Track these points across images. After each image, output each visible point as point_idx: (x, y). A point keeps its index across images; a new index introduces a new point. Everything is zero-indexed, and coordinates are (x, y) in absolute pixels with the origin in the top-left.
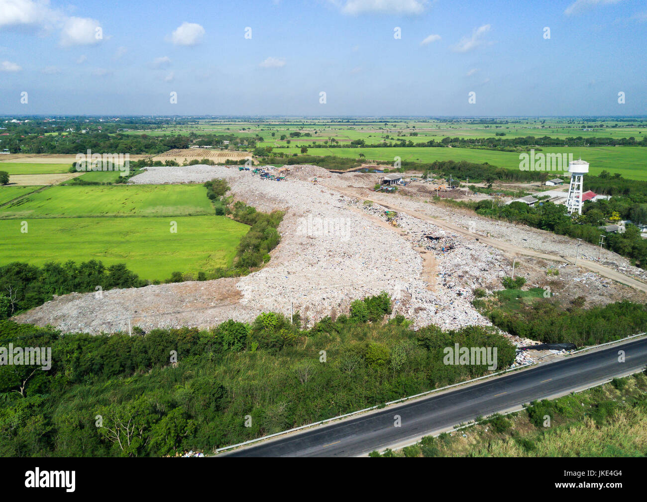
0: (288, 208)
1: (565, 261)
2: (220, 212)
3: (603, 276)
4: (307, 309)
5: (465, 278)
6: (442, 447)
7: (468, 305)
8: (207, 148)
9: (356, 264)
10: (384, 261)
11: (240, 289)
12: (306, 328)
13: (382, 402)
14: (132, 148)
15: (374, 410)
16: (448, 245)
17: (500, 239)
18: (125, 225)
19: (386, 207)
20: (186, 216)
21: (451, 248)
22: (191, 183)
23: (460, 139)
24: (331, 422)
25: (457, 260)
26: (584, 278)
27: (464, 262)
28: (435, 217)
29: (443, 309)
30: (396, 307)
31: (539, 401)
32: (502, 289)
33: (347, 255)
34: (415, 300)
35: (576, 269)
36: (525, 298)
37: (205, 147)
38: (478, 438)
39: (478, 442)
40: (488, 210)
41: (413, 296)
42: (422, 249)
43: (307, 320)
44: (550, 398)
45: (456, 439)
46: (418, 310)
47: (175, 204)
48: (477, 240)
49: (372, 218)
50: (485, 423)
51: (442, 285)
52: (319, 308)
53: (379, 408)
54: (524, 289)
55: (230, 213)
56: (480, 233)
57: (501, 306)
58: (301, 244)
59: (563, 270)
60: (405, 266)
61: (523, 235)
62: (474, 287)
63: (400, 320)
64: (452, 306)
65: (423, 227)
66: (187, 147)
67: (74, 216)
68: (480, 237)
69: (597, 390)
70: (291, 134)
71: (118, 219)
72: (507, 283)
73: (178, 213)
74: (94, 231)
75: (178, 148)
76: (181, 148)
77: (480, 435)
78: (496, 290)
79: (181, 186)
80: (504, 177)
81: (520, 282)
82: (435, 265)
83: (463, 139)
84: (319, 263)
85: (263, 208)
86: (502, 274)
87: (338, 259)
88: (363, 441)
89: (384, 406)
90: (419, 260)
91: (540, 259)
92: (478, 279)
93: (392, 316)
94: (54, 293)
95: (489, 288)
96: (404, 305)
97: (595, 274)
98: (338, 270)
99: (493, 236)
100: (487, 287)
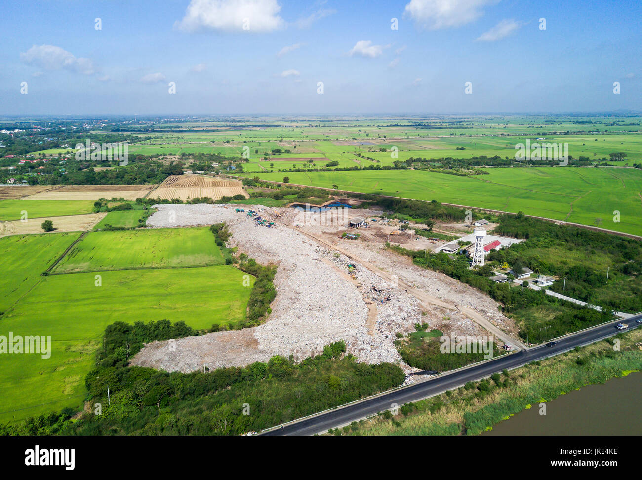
0: (279, 262)
1: (456, 309)
2: (228, 262)
3: (474, 322)
4: (297, 351)
5: (391, 326)
6: (360, 426)
7: (391, 344)
8: (199, 173)
9: (326, 315)
10: (344, 312)
11: (257, 338)
12: (297, 363)
13: (336, 406)
14: (136, 179)
15: (331, 410)
16: (386, 296)
17: (422, 290)
18: (161, 276)
19: (350, 257)
20: (204, 266)
21: (388, 299)
22: (199, 226)
23: (423, 159)
24: (312, 416)
25: (390, 311)
26: (464, 323)
27: (393, 312)
28: (382, 269)
29: (375, 349)
30: (348, 348)
31: (408, 403)
32: (414, 331)
33: (321, 308)
34: (360, 342)
35: (461, 316)
36: (425, 338)
37: (198, 172)
38: (377, 421)
39: (377, 423)
40: (422, 260)
41: (359, 340)
42: (369, 301)
43: (297, 358)
44: (413, 402)
45: (367, 422)
46: (360, 350)
47: (193, 252)
48: (407, 291)
49: (339, 271)
50: (381, 415)
51: (377, 331)
52: (304, 351)
53: (334, 409)
54: (428, 331)
55: (236, 262)
56: (410, 284)
57: (411, 344)
58: (291, 299)
59: (454, 316)
60: (357, 316)
61: (438, 285)
62: (396, 331)
63: (350, 356)
64: (381, 346)
65: (372, 280)
66: (182, 174)
67: (122, 268)
68: (409, 288)
69: (438, 397)
70: (273, 151)
71: (155, 270)
72: (417, 328)
73: (197, 263)
74: (142, 284)
75: (175, 174)
76: (177, 175)
77: (378, 421)
78: (410, 332)
79: (192, 230)
80: (445, 218)
81: (425, 326)
82: (376, 314)
83: (425, 159)
84: (304, 316)
85: (261, 261)
86: (415, 321)
87: (316, 312)
88: (326, 425)
89: (336, 408)
90: (366, 311)
91: (442, 308)
92: (399, 325)
93: (346, 354)
94: (143, 341)
95: (406, 331)
96: (353, 346)
97: (470, 320)
98: (315, 321)
99: (418, 287)
100: (404, 331)
